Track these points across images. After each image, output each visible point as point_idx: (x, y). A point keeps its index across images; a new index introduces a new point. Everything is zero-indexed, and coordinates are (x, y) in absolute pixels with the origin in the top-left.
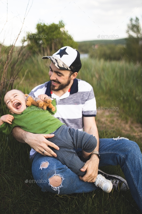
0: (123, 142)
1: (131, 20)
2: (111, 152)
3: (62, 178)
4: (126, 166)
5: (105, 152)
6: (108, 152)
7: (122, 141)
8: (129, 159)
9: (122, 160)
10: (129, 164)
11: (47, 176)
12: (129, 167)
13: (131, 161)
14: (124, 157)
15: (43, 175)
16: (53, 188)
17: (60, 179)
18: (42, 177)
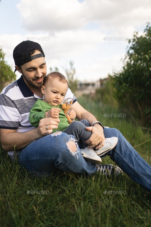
4: (117, 154)
8: (117, 147)
10: (119, 151)
12: (120, 154)
13: (120, 148)
15: (59, 141)
16: (72, 153)
17: (75, 145)
18: (59, 143)
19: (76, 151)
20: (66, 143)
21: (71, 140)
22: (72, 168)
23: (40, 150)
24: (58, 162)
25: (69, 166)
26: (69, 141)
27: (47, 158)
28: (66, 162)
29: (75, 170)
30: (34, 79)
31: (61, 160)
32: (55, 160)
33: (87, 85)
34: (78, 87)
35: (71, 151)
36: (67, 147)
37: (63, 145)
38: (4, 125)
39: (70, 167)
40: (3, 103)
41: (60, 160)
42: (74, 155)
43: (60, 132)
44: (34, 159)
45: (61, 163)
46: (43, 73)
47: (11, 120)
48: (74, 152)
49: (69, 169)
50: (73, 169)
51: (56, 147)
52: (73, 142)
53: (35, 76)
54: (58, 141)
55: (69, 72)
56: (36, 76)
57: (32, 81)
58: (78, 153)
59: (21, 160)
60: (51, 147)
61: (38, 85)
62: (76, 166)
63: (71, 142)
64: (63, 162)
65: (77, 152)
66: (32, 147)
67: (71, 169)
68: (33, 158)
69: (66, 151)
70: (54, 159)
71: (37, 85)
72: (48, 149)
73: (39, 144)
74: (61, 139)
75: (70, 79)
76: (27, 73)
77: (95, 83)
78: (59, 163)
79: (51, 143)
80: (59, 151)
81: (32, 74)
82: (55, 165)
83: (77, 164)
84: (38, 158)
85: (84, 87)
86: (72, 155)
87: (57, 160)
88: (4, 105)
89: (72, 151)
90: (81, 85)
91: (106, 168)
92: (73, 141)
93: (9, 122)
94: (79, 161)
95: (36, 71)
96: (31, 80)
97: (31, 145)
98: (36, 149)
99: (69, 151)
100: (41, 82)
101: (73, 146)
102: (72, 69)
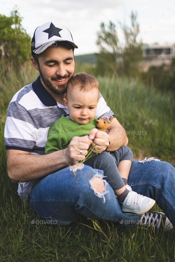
0: (153, 165)
1: (103, 25)
2: (142, 183)
3: (104, 183)
4: (165, 199)
5: (134, 184)
6: (137, 184)
7: (151, 164)
8: (166, 190)
9: (156, 193)
10: (168, 196)
11: (86, 178)
12: (169, 201)
13: (170, 192)
14: (160, 188)
15: (80, 178)
16: (97, 194)
17: (103, 183)
18: (79, 180)
19: (104, 191)
20: (89, 180)
21: (96, 177)
22: (99, 214)
23: (55, 190)
24: (78, 206)
25: (94, 212)
26: (93, 177)
27: (64, 201)
28: (90, 206)
29: (104, 217)
30: (53, 78)
31: (83, 203)
32: (75, 203)
33: (158, 51)
34: (144, 55)
35: (95, 191)
36: (90, 186)
37: (85, 183)
38: (14, 144)
39: (96, 213)
40: (13, 114)
41: (81, 203)
42: (100, 197)
43: (82, 165)
44: (49, 201)
45: (83, 207)
46: (68, 71)
47: (23, 138)
48: (101, 193)
49: (95, 215)
50: (100, 216)
51: (76, 186)
52: (99, 179)
53: (56, 73)
54: (78, 177)
55: (129, 31)
56: (58, 73)
57: (51, 81)
58: (107, 194)
59: (34, 201)
60: (68, 186)
61: (59, 89)
62: (104, 211)
63: (97, 178)
64: (86, 206)
65: (105, 193)
66: (46, 185)
67: (97, 216)
68: (47, 199)
69: (89, 191)
70: (73, 201)
71: (57, 88)
72: (64, 188)
73: (54, 180)
74: (82, 175)
75: (131, 42)
76: (45, 68)
77: (171, 48)
78: (80, 207)
79: (69, 181)
80: (80, 192)
81: (52, 71)
82: (76, 209)
83: (107, 208)
84: (54, 200)
85: (152, 54)
86: (97, 197)
87: (77, 203)
88: (15, 117)
89: (98, 192)
90: (148, 51)
91: (154, 216)
92: (99, 177)
93: (21, 140)
94: (109, 205)
95: (57, 67)
96: (50, 79)
97: (44, 182)
98: (51, 188)
99: (93, 191)
100: (65, 84)
101: (99, 185)
102: (133, 25)
